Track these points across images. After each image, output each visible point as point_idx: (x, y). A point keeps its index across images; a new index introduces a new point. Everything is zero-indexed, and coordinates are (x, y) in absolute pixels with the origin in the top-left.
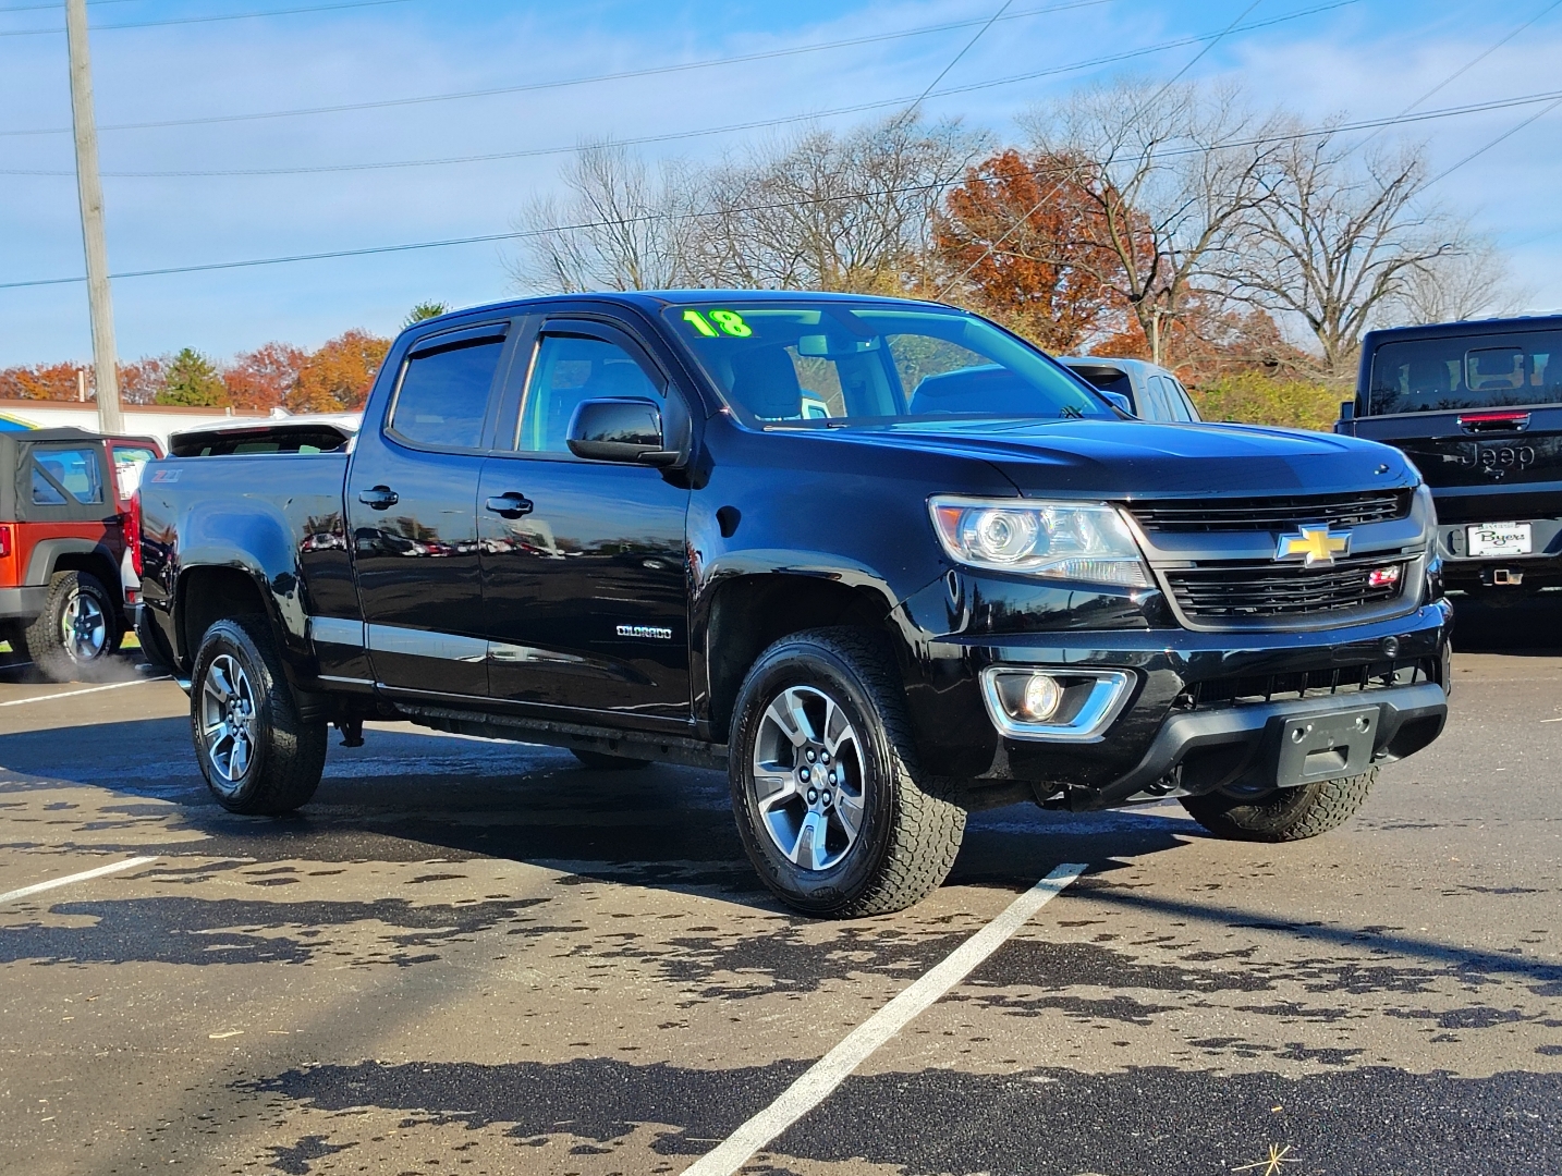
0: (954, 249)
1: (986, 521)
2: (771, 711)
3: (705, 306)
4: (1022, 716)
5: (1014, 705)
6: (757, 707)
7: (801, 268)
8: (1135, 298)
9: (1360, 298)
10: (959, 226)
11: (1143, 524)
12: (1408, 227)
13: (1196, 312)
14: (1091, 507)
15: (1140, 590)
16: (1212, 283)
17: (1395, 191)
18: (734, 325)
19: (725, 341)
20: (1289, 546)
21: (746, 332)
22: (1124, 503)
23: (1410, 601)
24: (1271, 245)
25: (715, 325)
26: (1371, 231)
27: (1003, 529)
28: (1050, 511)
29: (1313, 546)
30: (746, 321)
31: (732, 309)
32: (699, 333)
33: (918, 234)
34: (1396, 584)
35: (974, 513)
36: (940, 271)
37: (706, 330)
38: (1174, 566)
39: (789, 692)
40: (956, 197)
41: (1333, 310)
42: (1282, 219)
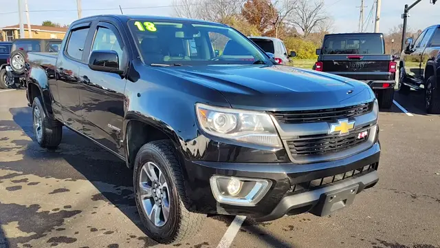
0: (244, 13)
1: (216, 116)
2: (144, 167)
3: (143, 20)
4: (227, 194)
5: (223, 190)
6: (140, 166)
7: (218, 15)
8: (274, 24)
9: (311, 26)
10: (245, 10)
11: (278, 119)
12: (320, 14)
13: (284, 27)
14: (258, 114)
15: (276, 148)
16: (287, 22)
17: (318, 8)
18: (151, 27)
19: (147, 32)
20: (333, 128)
21: (154, 29)
22: (272, 112)
23: (370, 142)
24: (297, 16)
25: (144, 27)
26: (314, 14)
27: (223, 120)
28: (242, 114)
29: (342, 127)
30: (156, 26)
31: (152, 22)
32: (138, 29)
33: (239, 11)
34: (366, 136)
35: (212, 112)
36: (242, 17)
37: (141, 28)
38: (290, 138)
39: (149, 163)
40: (245, 5)
41: (306, 27)
42: (300, 11)
